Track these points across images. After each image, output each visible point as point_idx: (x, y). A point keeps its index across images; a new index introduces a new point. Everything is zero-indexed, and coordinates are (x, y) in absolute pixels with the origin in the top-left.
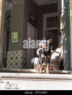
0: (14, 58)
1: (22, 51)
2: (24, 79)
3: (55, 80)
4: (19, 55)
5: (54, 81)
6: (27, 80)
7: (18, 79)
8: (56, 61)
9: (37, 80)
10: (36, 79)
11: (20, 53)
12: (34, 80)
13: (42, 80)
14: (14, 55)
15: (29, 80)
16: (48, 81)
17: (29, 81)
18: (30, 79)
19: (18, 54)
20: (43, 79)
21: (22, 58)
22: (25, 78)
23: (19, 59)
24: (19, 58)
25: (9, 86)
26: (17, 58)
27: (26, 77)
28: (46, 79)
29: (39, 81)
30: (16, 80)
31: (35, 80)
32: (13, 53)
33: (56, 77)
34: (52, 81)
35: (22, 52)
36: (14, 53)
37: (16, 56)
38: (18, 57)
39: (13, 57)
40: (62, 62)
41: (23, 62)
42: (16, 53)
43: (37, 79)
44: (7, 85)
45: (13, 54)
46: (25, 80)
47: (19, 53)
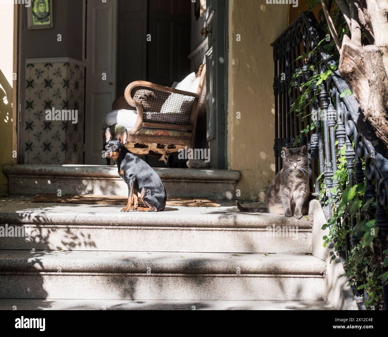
0: (39, 82)
1: (66, 59)
2: (110, 227)
3: (182, 228)
4: (58, 73)
5: (180, 231)
6: (116, 229)
7: (95, 227)
8: (185, 119)
9: (140, 229)
10: (136, 227)
11: (61, 66)
12: (133, 229)
13: (151, 229)
14: (39, 73)
15: (120, 229)
16: (165, 230)
17: (120, 231)
18: (123, 226)
19: (52, 70)
20: (154, 226)
21: (66, 83)
22: (111, 225)
23: (55, 87)
24: (58, 82)
25: (72, 238)
26: (48, 83)
27: (114, 222)
28: (160, 226)
29: (144, 231)
30: (89, 228)
31: (136, 229)
32: (32, 65)
33: (183, 221)
34: (175, 230)
35: (67, 64)
36: (36, 67)
37: (45, 76)
38: (54, 81)
39: (36, 81)
40: (202, 119)
41: (72, 96)
42: (47, 65)
43: (139, 227)
44: (66, 237)
45: (33, 69)
46: (110, 229)
47: (55, 66)
